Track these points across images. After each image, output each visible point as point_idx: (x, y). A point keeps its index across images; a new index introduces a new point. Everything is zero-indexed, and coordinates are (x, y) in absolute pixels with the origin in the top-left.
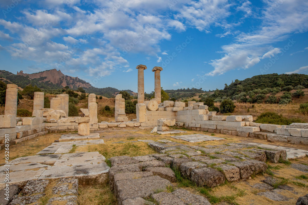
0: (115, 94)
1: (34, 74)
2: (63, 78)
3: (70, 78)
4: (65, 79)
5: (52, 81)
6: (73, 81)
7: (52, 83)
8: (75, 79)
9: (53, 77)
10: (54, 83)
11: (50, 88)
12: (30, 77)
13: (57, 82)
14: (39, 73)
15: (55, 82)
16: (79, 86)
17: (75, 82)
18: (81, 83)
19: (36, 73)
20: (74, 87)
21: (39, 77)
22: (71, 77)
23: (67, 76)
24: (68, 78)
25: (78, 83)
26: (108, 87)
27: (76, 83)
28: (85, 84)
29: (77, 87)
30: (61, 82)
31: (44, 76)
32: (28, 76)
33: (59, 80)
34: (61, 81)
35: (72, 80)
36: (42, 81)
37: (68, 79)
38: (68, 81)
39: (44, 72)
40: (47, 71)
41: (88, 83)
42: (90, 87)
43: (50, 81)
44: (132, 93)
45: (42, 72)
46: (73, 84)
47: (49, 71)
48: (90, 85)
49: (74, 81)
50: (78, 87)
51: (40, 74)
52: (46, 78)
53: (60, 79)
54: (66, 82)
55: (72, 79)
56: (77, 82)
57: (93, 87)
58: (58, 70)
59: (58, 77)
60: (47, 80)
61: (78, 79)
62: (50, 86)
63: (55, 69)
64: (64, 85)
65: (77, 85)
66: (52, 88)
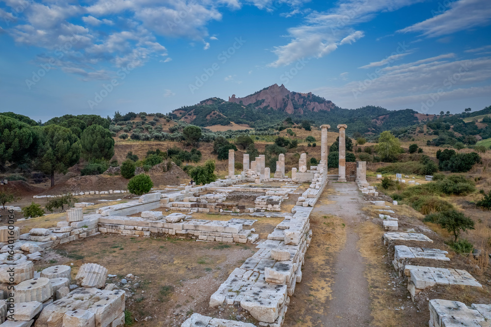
0: (378, 119)
1: (249, 96)
2: (288, 98)
3: (298, 95)
4: (290, 100)
5: (272, 105)
6: (304, 101)
7: (272, 108)
8: (306, 96)
9: (274, 98)
10: (274, 108)
11: (269, 118)
12: (244, 104)
13: (278, 106)
14: (254, 94)
15: (276, 107)
16: (313, 109)
17: (307, 103)
18: (317, 103)
19: (251, 95)
20: (305, 112)
21: (254, 101)
22: (300, 94)
23: (294, 93)
24: (295, 96)
25: (312, 104)
26: (367, 107)
27: (308, 104)
28: (323, 105)
29: (310, 111)
30: (286, 105)
31: (260, 99)
32: (241, 100)
33: (282, 102)
34: (285, 103)
35: (302, 99)
36: (259, 107)
37: (296, 99)
38: (296, 102)
39: (261, 91)
40: (264, 89)
41: (329, 102)
42: (333, 108)
43: (269, 106)
44: (416, 115)
45: (258, 92)
46: (303, 105)
47: (267, 88)
48: (333, 105)
49: (305, 101)
50: (311, 111)
51: (256, 95)
52: (263, 101)
53: (284, 99)
54: (292, 104)
55: (302, 97)
56: (311, 101)
57: (337, 108)
58: (279, 85)
59: (280, 97)
60: (264, 105)
61: (311, 97)
62: (269, 114)
63: (276, 85)
64: (290, 110)
65: (310, 108)
66: (272, 118)
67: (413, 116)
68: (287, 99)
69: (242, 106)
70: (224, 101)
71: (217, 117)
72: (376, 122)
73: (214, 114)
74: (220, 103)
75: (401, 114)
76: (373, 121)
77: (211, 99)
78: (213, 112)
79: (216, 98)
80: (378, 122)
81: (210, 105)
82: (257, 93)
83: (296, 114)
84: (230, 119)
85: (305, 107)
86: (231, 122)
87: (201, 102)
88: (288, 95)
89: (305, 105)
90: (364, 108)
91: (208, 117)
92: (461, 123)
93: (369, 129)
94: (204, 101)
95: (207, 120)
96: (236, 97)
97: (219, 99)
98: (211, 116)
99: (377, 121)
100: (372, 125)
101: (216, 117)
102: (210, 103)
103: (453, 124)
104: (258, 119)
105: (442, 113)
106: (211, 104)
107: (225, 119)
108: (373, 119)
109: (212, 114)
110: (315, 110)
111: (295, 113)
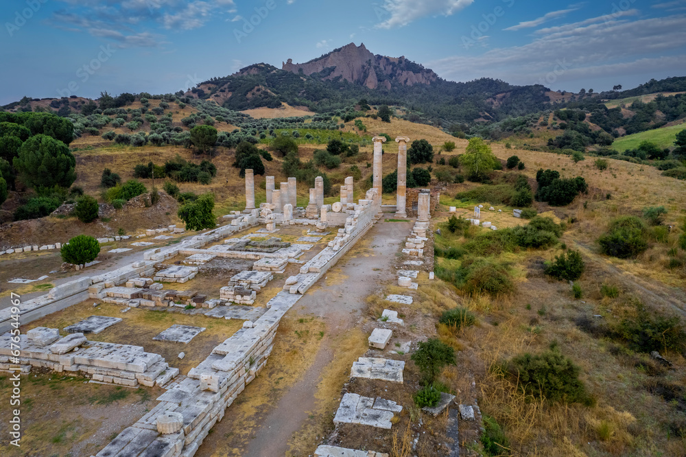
0: (495, 99)
1: (313, 61)
2: (370, 64)
3: (385, 60)
4: (372, 67)
5: (347, 76)
6: (392, 69)
7: (345, 80)
8: (397, 62)
9: (348, 64)
10: (350, 80)
11: (340, 96)
12: (305, 72)
13: (356, 77)
14: (320, 59)
15: (352, 78)
16: (406, 81)
17: (398, 72)
18: (411, 73)
19: (316, 60)
20: (393, 86)
21: (320, 69)
22: (387, 59)
23: (379, 57)
24: (381, 61)
25: (405, 73)
26: (482, 79)
27: (399, 74)
28: (420, 75)
29: (401, 84)
30: (366, 76)
31: (329, 66)
32: (300, 68)
33: (361, 70)
34: (365, 73)
35: (391, 66)
36: (326, 78)
37: (382, 67)
38: (381, 71)
39: (330, 53)
40: (335, 51)
41: (429, 71)
42: (434, 80)
43: (341, 77)
46: (391, 76)
47: (339, 50)
48: (435, 75)
49: (395, 68)
50: (403, 84)
51: (323, 60)
52: (333, 69)
53: (363, 67)
54: (375, 75)
55: (391, 64)
56: (402, 69)
57: (440, 81)
58: (358, 45)
59: (358, 64)
60: (335, 74)
61: (404, 63)
62: (341, 88)
63: (352, 44)
64: (371, 83)
65: (402, 79)
66: (344, 96)
67: (543, 95)
68: (367, 66)
69: (301, 78)
70: (275, 69)
71: (263, 96)
72: (492, 103)
73: (258, 90)
74: (269, 72)
75: (526, 91)
76: (488, 101)
77: (255, 66)
78: (256, 88)
79: (263, 64)
80: (495, 103)
81: (254, 75)
82: (325, 57)
83: (380, 90)
84: (281, 98)
85: (394, 78)
86: (283, 104)
87: (241, 70)
88: (370, 60)
89: (395, 76)
90: (477, 81)
91: (249, 95)
92: (603, 110)
93: (480, 113)
94: (246, 69)
95: (247, 99)
96: (294, 63)
97: (268, 66)
98: (253, 94)
99: (493, 101)
100: (486, 107)
101: (260, 96)
102: (254, 72)
103: (591, 111)
104: (323, 98)
105: (583, 90)
106: (256, 73)
107: (273, 98)
108: (488, 98)
109: (254, 91)
110: (409, 83)
111: (379, 87)
